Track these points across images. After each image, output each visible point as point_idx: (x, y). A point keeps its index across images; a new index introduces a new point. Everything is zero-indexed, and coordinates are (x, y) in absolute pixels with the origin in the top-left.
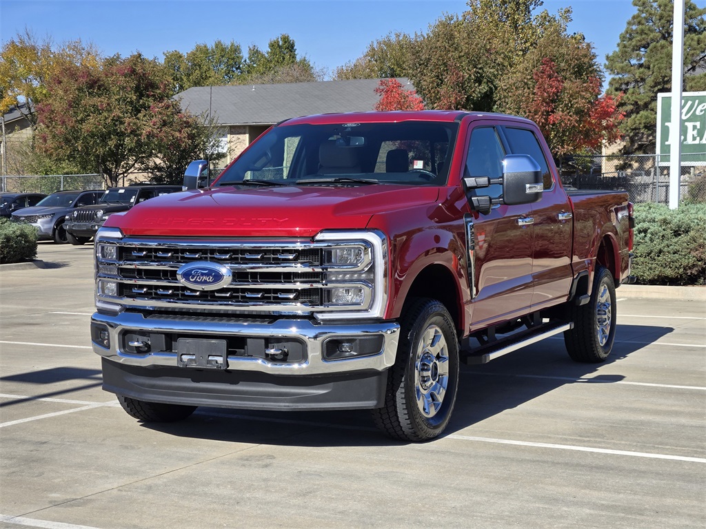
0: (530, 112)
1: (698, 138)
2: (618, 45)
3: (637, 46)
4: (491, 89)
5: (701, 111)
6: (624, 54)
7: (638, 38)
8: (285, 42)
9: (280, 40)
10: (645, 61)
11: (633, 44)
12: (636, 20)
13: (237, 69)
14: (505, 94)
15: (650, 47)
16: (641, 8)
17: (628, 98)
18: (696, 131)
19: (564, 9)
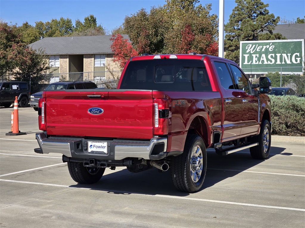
0: (179, 49)
1: (258, 62)
2: (229, 20)
3: (237, 21)
4: (162, 38)
5: (259, 49)
6: (231, 24)
7: (237, 17)
8: (92, 18)
9: (89, 17)
10: (240, 27)
11: (235, 19)
12: (237, 9)
13: (70, 30)
14: (168, 41)
15: (243, 21)
16: (239, 4)
17: (233, 43)
18: (257, 58)
19: (208, 4)
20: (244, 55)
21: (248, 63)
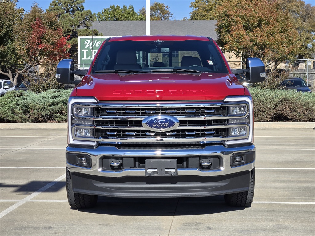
5: (98, 45)
14: (17, 34)
20: (83, 50)
21: (87, 58)
